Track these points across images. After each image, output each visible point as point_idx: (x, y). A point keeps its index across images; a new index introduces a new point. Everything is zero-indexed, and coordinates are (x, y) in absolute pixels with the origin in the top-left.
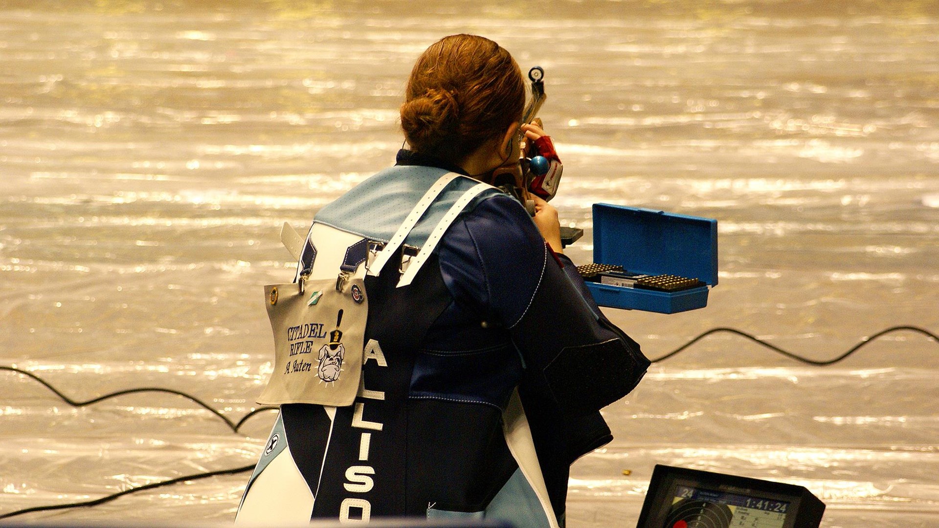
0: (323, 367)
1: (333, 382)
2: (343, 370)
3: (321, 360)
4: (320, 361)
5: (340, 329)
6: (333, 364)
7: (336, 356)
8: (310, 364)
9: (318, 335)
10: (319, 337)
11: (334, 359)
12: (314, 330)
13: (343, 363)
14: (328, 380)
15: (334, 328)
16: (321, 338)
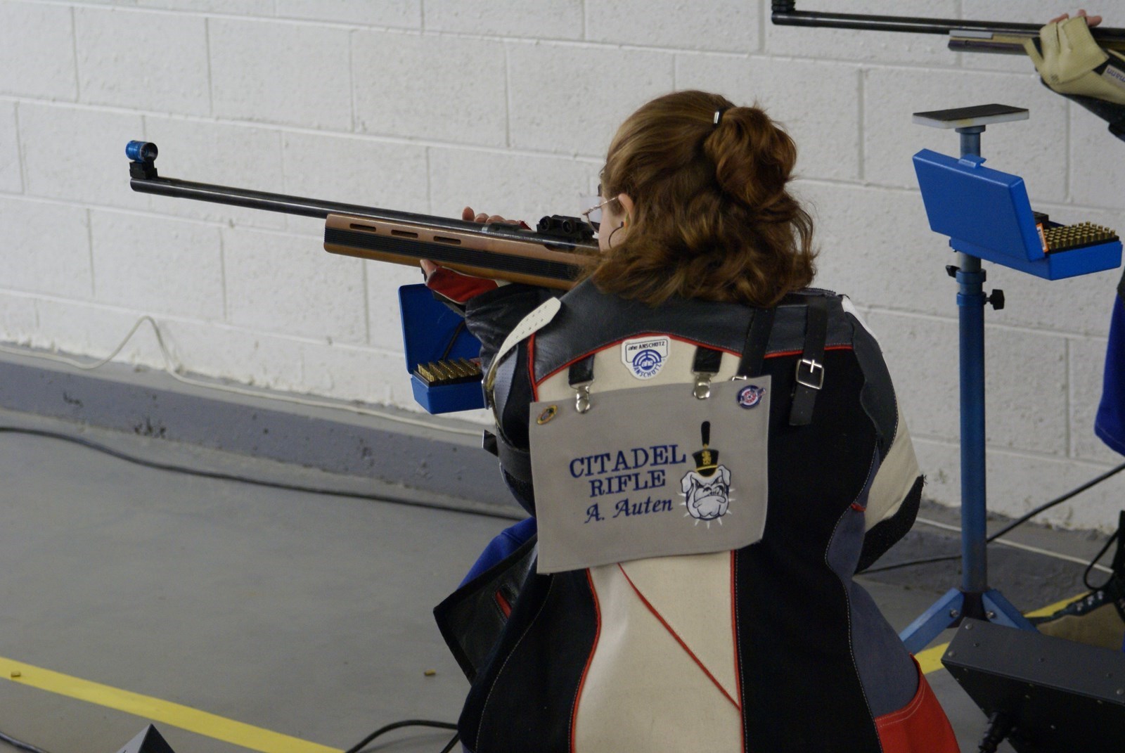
0: (695, 501)
1: (719, 519)
2: (734, 500)
3: (687, 493)
4: (685, 495)
5: (711, 446)
6: (712, 494)
7: (714, 483)
8: (670, 502)
9: (670, 459)
10: (674, 461)
11: (713, 487)
12: (661, 455)
13: (730, 490)
14: (709, 517)
15: (698, 446)
16: (679, 465)
